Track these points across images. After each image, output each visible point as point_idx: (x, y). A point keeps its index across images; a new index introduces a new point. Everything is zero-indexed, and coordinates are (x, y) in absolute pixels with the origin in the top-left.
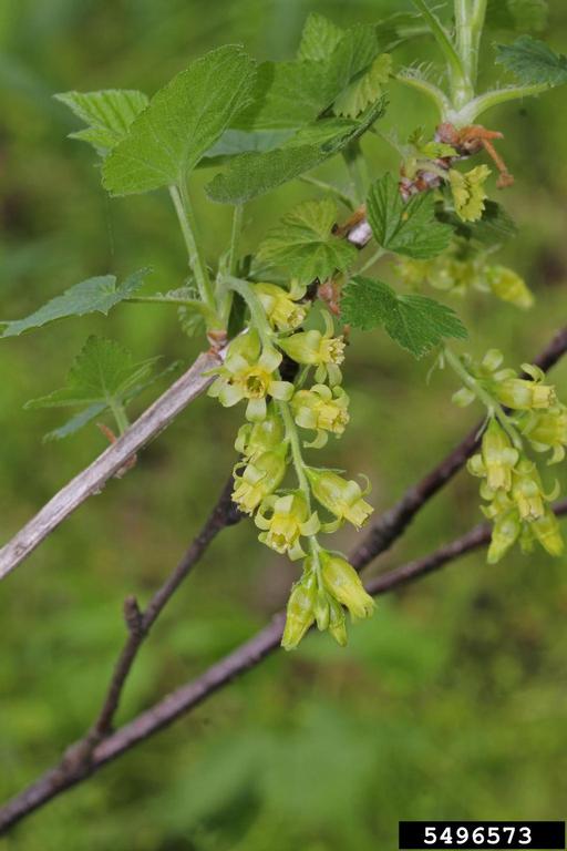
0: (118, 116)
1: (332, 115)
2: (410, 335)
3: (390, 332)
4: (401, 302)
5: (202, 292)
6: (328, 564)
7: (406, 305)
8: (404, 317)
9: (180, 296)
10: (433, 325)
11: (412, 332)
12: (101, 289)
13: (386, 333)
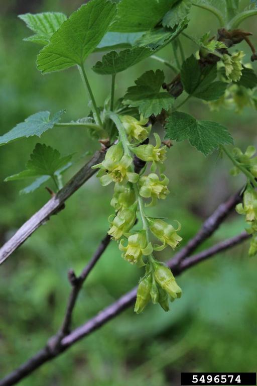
0: (51, 27)
1: (161, 26)
2: (202, 143)
3: (191, 143)
4: (199, 125)
5: (96, 118)
6: (157, 269)
7: (201, 126)
8: (200, 133)
9: (84, 122)
10: (215, 137)
11: (204, 141)
12: (42, 119)
13: (189, 142)
